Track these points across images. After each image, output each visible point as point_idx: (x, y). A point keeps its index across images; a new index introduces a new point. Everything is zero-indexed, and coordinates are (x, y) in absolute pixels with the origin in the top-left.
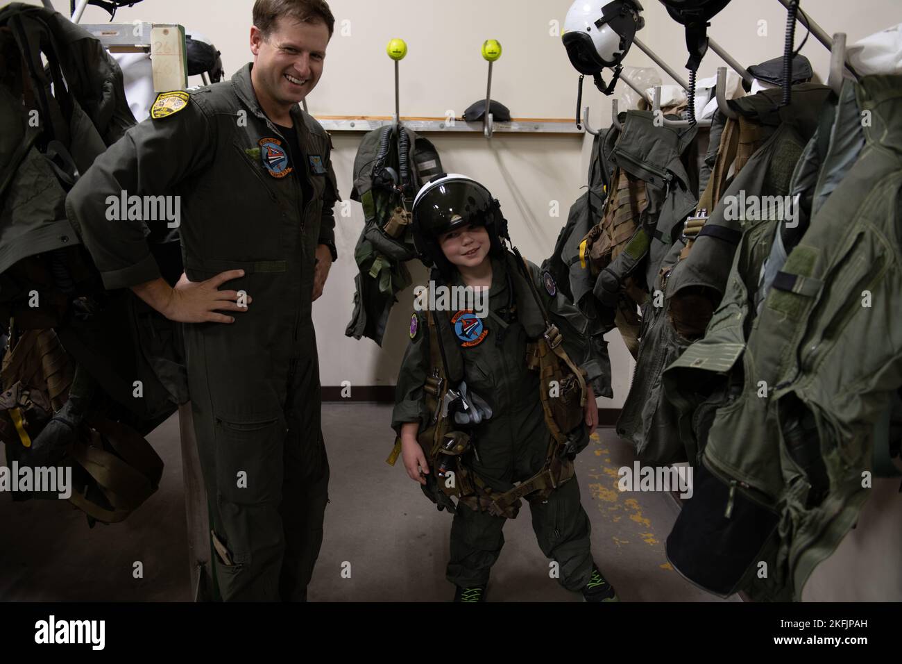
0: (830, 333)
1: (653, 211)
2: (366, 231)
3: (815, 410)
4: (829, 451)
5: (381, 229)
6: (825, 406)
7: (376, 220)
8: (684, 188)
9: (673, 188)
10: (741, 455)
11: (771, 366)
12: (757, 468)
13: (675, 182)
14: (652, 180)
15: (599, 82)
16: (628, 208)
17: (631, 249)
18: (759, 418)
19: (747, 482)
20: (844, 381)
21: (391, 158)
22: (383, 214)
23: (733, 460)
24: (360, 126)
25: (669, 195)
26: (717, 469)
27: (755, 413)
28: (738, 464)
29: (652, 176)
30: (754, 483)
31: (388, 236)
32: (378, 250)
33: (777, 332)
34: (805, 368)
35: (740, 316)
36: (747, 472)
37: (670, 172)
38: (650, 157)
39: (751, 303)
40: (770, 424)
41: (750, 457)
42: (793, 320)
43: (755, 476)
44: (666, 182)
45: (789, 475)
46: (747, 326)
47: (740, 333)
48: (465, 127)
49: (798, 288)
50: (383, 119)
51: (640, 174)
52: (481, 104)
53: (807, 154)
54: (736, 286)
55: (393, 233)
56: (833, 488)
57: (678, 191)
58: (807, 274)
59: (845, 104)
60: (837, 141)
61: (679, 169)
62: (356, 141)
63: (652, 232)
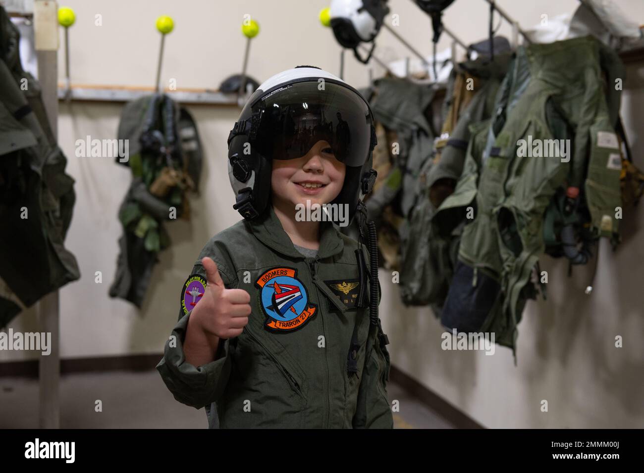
0: (519, 173)
1: (404, 154)
2: (131, 191)
3: (513, 210)
4: (521, 229)
5: (148, 190)
6: (519, 207)
7: (143, 180)
8: (426, 135)
9: (418, 136)
10: (479, 250)
11: (491, 199)
12: (489, 256)
13: (420, 131)
14: (402, 131)
15: (358, 56)
16: (385, 152)
17: (390, 183)
18: (487, 229)
19: (482, 264)
20: (527, 194)
21: (158, 124)
22: (150, 176)
23: (475, 252)
24: (120, 96)
25: (415, 140)
26: (467, 260)
27: (484, 226)
28: (477, 255)
29: (402, 127)
30: (488, 265)
31: (156, 196)
32: (145, 210)
33: (494, 180)
34: (508, 194)
35: (473, 178)
36: (483, 259)
37: (415, 123)
38: (401, 112)
39: (479, 172)
40: (493, 231)
41: (484, 250)
42: (501, 171)
43: (487, 261)
44: (412, 131)
45: (504, 256)
46: (478, 182)
47: (474, 185)
48: (221, 98)
49: (502, 153)
50: (143, 89)
51: (393, 126)
52: (236, 78)
53: (503, 87)
54: (470, 163)
55: (161, 193)
56: (525, 246)
57: (423, 138)
58: (506, 146)
59: (521, 58)
60: (518, 77)
61: (422, 121)
62: (119, 110)
63: (404, 170)
